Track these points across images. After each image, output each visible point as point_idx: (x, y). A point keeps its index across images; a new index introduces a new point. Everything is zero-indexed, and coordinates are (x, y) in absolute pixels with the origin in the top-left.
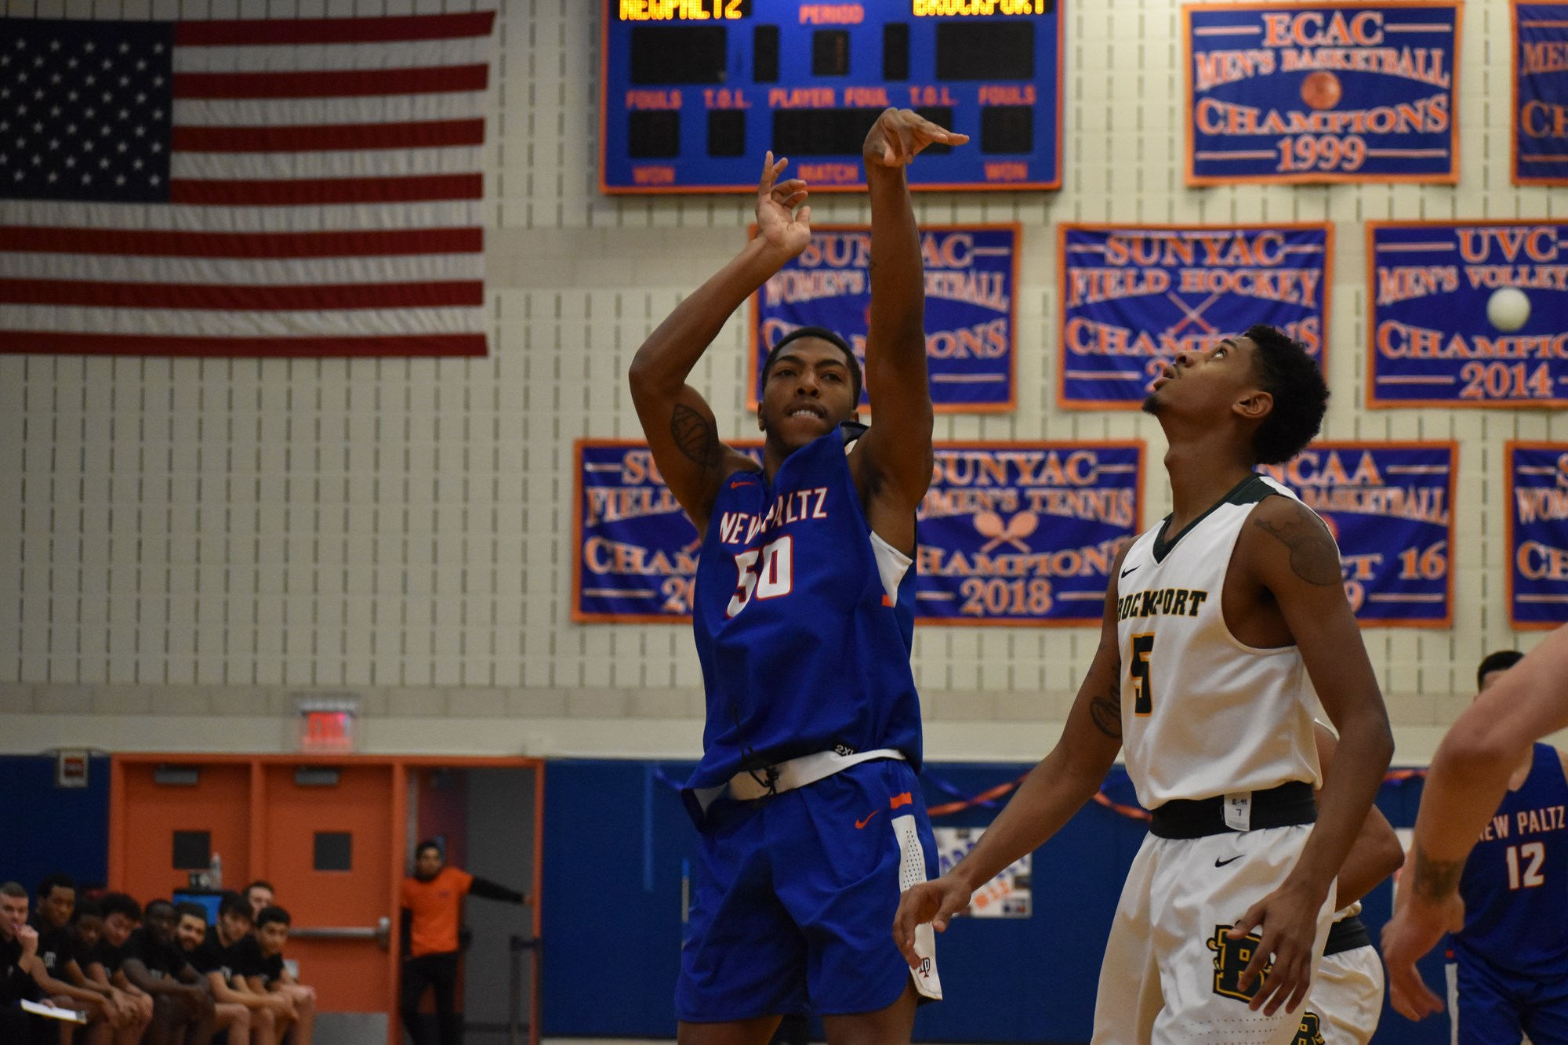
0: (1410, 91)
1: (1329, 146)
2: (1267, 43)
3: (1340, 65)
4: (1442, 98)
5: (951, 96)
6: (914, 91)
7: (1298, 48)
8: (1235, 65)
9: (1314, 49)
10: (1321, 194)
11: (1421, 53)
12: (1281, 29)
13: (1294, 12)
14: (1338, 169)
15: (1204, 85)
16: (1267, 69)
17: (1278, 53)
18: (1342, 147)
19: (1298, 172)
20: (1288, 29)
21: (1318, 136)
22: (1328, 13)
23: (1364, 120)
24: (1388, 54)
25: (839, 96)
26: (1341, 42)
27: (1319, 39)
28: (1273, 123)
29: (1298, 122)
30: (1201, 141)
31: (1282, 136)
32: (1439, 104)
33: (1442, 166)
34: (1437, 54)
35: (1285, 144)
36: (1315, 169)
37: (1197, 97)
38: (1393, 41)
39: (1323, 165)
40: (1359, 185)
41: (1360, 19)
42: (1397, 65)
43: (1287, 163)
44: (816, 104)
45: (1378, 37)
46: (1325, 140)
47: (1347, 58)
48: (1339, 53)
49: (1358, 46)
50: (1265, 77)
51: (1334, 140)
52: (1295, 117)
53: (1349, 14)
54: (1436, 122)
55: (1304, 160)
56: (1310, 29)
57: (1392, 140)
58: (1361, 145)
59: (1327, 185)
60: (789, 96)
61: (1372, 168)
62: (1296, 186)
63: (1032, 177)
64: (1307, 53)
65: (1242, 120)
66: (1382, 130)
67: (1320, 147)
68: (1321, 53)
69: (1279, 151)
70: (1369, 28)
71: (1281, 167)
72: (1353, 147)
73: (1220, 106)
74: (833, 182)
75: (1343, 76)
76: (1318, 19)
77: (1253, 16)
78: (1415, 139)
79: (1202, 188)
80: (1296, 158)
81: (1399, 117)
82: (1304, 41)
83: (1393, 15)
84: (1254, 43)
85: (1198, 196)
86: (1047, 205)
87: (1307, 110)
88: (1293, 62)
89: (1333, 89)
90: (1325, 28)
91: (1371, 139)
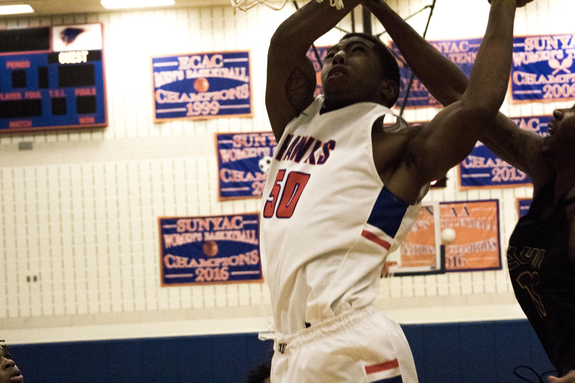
0: (234, 84)
1: (206, 106)
2: (180, 68)
3: (208, 75)
4: (246, 86)
5: (65, 93)
6: (51, 92)
7: (192, 70)
8: (169, 77)
9: (198, 70)
10: (203, 123)
11: (237, 69)
12: (185, 63)
13: (190, 56)
14: (210, 114)
15: (158, 85)
16: (181, 78)
17: (185, 72)
18: (210, 106)
19: (194, 116)
20: (188, 63)
21: (201, 102)
22: (202, 56)
23: (217, 95)
24: (225, 70)
25: (23, 95)
26: (208, 66)
27: (199, 66)
28: (184, 98)
29: (193, 97)
30: (158, 106)
31: (188, 103)
32: (245, 88)
33: (247, 111)
34: (243, 69)
35: (189, 106)
36: (201, 114)
37: (156, 89)
38: (227, 65)
39: (204, 113)
40: (217, 119)
41: (214, 58)
42: (230, 74)
43: (190, 113)
44: (15, 98)
45: (221, 64)
46: (204, 103)
47: (210, 72)
48: (207, 71)
49: (214, 68)
50: (181, 81)
51: (208, 103)
52: (192, 95)
53: (210, 56)
54: (244, 94)
55: (197, 111)
56: (196, 62)
57: (229, 102)
58: (218, 104)
59: (206, 120)
60: (4, 96)
61: (221, 112)
62: (195, 121)
63: (97, 121)
64: (195, 72)
65: (172, 97)
66: (225, 98)
67: (202, 106)
68: (201, 71)
69: (187, 108)
70: (218, 61)
71: (188, 114)
72: (215, 105)
73: (164, 92)
74: (23, 127)
75: (210, 79)
76: (199, 58)
77: (175, 59)
78: (237, 101)
79: (160, 123)
80: (194, 111)
81: (231, 94)
82: (195, 67)
83: (226, 55)
84: (176, 68)
85: (159, 125)
86: (103, 131)
87: (197, 93)
88: (190, 75)
89: (206, 84)
90: (202, 62)
91: (221, 102)
